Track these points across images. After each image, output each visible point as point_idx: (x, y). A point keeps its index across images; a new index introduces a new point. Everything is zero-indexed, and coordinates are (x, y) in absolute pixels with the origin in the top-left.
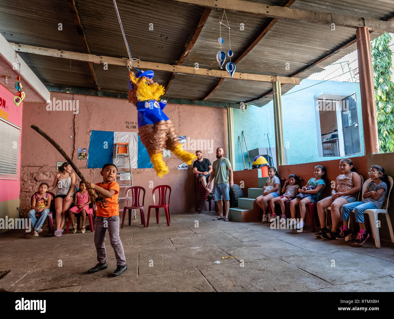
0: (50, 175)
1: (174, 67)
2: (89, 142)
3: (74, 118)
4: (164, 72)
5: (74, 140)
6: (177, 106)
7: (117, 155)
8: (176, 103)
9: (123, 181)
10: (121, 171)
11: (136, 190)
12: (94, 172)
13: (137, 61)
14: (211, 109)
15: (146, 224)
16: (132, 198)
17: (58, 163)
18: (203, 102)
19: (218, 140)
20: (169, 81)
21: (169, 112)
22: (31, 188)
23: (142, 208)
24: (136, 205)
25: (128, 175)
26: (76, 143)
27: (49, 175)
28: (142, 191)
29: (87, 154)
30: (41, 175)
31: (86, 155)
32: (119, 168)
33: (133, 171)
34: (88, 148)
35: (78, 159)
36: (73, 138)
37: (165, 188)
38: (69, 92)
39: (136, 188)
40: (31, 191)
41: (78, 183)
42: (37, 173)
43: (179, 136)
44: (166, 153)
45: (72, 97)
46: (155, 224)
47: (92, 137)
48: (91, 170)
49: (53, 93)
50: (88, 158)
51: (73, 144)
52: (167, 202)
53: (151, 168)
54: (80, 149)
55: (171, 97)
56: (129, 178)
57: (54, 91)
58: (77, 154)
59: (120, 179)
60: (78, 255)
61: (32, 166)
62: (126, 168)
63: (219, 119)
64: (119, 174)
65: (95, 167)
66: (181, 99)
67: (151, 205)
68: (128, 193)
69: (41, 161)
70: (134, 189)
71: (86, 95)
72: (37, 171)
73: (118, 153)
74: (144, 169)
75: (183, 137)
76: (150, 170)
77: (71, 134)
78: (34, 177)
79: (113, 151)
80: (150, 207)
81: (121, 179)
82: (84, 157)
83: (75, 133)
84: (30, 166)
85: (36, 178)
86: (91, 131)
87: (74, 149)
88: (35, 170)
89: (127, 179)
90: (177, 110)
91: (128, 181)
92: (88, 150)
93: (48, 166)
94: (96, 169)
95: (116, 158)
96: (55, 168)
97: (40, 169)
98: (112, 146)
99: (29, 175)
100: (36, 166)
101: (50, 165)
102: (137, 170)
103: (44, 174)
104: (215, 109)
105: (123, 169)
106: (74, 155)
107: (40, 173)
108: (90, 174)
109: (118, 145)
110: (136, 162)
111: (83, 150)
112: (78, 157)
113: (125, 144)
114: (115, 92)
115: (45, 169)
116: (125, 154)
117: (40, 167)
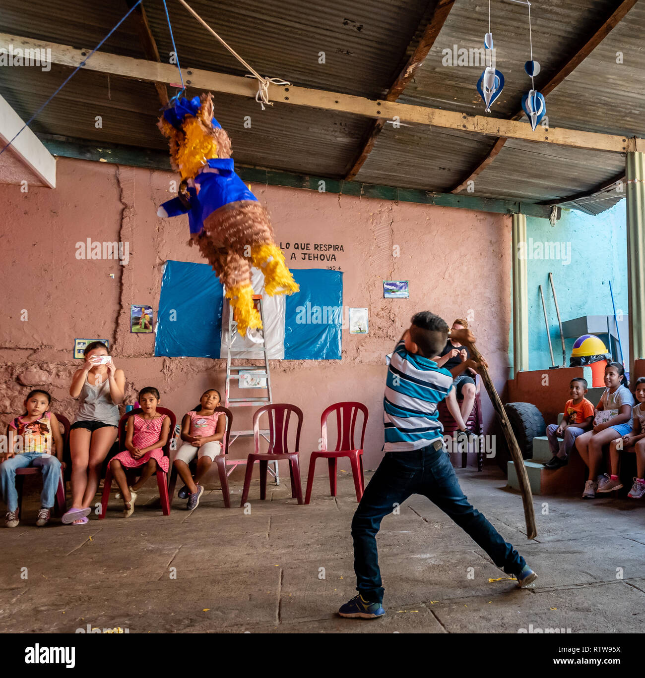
0: (59, 371)
2: (160, 290)
4: (353, 117)
5: (121, 285)
6: (387, 205)
7: (233, 326)
8: (383, 199)
9: (248, 390)
10: (242, 365)
11: (280, 413)
12: (173, 366)
13: (284, 85)
15: (304, 496)
16: (268, 432)
17: (77, 341)
20: (367, 142)
21: (368, 220)
22: (7, 403)
23: (295, 457)
24: (279, 449)
25: (259, 376)
26: (124, 292)
27: (54, 371)
28: (294, 416)
29: (154, 321)
30: (35, 370)
31: (151, 322)
32: (237, 357)
33: (273, 366)
34: (156, 304)
35: (131, 332)
36: (118, 280)
37: (353, 408)
38: (105, 161)
39: (280, 408)
40: (8, 410)
41: (130, 393)
42: (22, 365)
43: (391, 282)
44: (356, 323)
45: (113, 173)
46: (327, 496)
47: (167, 277)
48: (164, 360)
49: (62, 160)
50: (156, 330)
51: (118, 296)
52: (357, 443)
53: (319, 360)
54: (135, 307)
55: (370, 181)
56: (263, 384)
57: (66, 155)
58: (128, 319)
59: (240, 384)
60: (128, 571)
61: (10, 349)
62: (253, 357)
64: (238, 372)
65: (176, 353)
66: (396, 187)
67: (315, 451)
68: (258, 419)
69: (32, 336)
70: (273, 411)
71: (152, 169)
72: (24, 360)
73: (234, 319)
74: (301, 361)
75: (402, 284)
76: (316, 363)
77: (112, 269)
78: (14, 377)
79: (221, 315)
80: (315, 456)
81: (243, 385)
82: (146, 327)
83: (123, 267)
84: (4, 346)
85: (22, 378)
86: (163, 263)
87: (121, 307)
88: (18, 358)
89: (258, 386)
90: (385, 216)
91: (260, 389)
92: (158, 309)
93: (51, 347)
94: (179, 358)
95: (230, 332)
96: (72, 355)
97: (31, 355)
100: (19, 348)
101: (58, 347)
102: (283, 364)
103: (41, 369)
105: (248, 359)
106: (119, 321)
107: (32, 365)
108: (161, 371)
110: (282, 343)
111: (143, 309)
112: (131, 327)
115: (43, 356)
117: (31, 352)
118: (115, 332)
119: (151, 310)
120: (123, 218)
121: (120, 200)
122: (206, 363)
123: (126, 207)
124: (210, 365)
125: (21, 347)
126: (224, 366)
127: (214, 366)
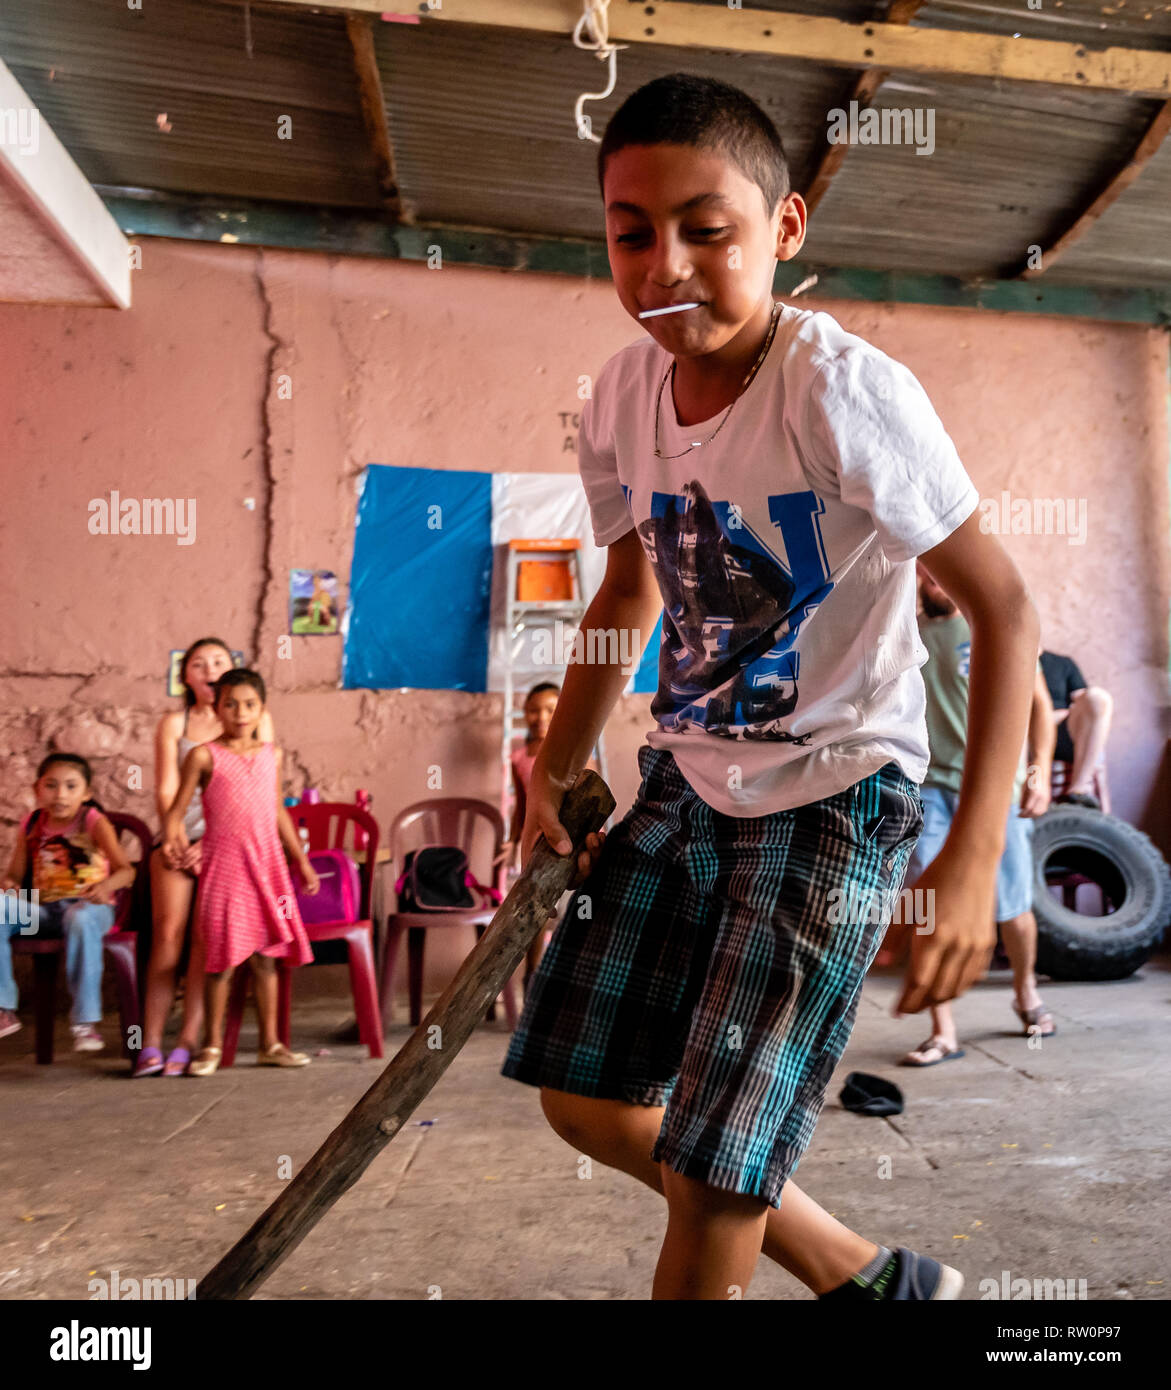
0: (137, 725)
1: (870, 30)
2: (353, 532)
3: (263, 390)
5: (268, 524)
8: (860, 302)
12: (383, 711)
14: (1070, 333)
18: (1015, 292)
19: (1116, 525)
26: (275, 541)
27: (127, 727)
29: (340, 606)
31: (333, 611)
34: (344, 567)
35: (291, 633)
36: (261, 512)
38: (234, 239)
42: (62, 713)
45: (251, 267)
47: (368, 505)
48: (364, 699)
49: (145, 244)
50: (345, 628)
51: (261, 548)
54: (300, 574)
57: (152, 231)
58: (284, 604)
61: (35, 675)
63: (1118, 397)
65: (390, 680)
66: (888, 270)
69: (82, 645)
71: (334, 255)
72: (64, 701)
73: (518, 597)
77: (247, 486)
79: (489, 587)
82: (323, 621)
83: (270, 482)
84: (23, 670)
85: (60, 744)
86: (358, 471)
87: (268, 574)
88: (49, 697)
92: (348, 578)
93: (120, 671)
94: (395, 692)
95: (510, 629)
96: (163, 688)
97: (79, 689)
98: (487, 560)
99: (19, 724)
100: (55, 675)
101: (135, 670)
103: (99, 720)
104: (1093, 336)
106: (265, 609)
107: (81, 712)
108: (357, 723)
109: (520, 551)
111: (316, 579)
112: (290, 622)
113: (558, 545)
114: (502, 233)
115: (104, 691)
116: (559, 605)
117: (76, 682)
118: (257, 633)
119: (331, 582)
120: (271, 370)
121: (266, 329)
122: (455, 703)
123: (278, 343)
124: (465, 709)
125: (58, 671)
126: (496, 709)
127: (473, 711)
